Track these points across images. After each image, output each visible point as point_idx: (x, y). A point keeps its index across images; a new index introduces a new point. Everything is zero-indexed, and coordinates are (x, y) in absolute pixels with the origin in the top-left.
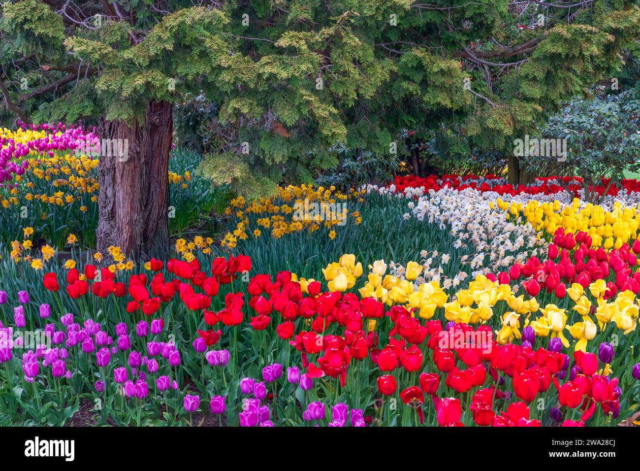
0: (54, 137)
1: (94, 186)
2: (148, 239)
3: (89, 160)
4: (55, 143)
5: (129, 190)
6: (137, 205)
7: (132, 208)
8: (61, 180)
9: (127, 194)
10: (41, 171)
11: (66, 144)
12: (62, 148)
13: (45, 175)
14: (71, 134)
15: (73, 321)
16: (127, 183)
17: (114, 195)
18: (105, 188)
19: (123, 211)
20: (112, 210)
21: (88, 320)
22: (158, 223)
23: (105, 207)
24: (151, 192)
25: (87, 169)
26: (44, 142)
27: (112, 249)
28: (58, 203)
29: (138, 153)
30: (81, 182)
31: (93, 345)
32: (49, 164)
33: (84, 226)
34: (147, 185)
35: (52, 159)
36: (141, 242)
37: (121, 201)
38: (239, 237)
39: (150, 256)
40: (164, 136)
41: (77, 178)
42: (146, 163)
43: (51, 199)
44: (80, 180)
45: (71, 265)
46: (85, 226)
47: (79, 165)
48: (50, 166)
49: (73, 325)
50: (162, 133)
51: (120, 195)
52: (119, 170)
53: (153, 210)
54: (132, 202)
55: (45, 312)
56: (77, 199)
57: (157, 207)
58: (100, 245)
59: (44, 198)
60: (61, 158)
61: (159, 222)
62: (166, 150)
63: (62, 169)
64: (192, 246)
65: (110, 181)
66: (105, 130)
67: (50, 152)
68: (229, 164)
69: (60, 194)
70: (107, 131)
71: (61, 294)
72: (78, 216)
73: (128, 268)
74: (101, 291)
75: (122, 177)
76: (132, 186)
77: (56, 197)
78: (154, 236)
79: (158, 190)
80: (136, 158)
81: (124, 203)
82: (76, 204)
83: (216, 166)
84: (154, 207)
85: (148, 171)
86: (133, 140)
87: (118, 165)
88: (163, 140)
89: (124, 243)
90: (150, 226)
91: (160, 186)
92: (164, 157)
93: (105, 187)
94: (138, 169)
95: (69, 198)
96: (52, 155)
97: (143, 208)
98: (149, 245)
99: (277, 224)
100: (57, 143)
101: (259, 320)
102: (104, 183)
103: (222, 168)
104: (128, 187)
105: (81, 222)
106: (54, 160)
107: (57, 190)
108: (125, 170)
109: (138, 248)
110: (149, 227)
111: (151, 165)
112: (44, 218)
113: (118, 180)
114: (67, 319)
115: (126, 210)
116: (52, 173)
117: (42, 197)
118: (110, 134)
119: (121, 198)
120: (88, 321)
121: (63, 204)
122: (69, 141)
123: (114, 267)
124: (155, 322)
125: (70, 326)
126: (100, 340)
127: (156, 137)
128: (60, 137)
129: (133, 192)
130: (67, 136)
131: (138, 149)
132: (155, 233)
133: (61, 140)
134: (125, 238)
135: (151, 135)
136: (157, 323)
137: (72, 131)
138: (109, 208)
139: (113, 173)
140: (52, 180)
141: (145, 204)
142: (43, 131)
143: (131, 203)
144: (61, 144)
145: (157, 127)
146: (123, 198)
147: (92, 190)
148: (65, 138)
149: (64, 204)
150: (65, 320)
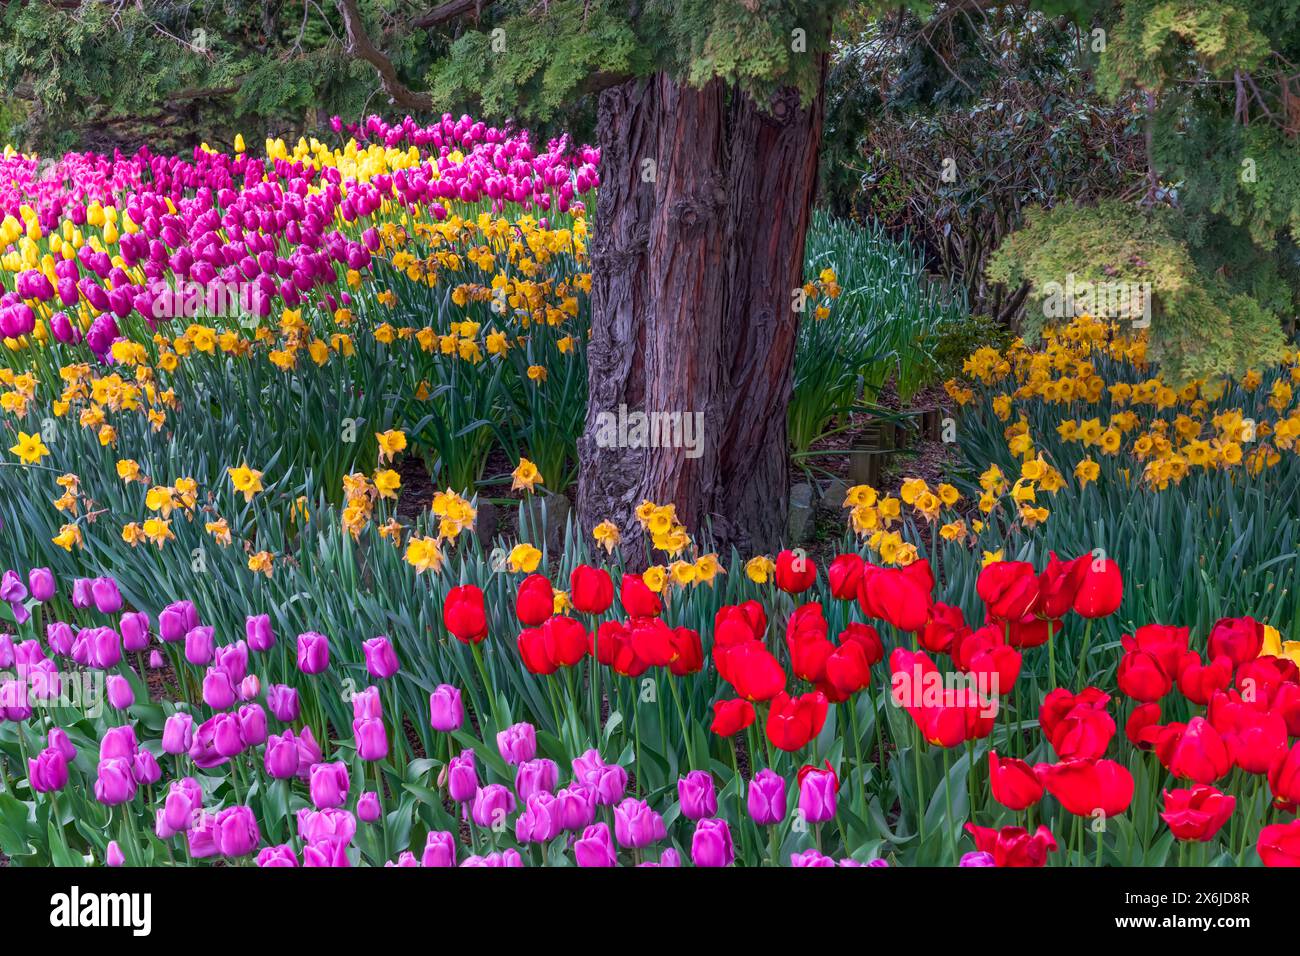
0: (446, 164)
1: (563, 307)
2: (734, 474)
3: (543, 232)
4: (448, 180)
5: (689, 324)
6: (709, 369)
7: (693, 379)
8: (472, 286)
9: (679, 335)
10: (414, 258)
11: (478, 184)
12: (471, 196)
13: (426, 272)
14: (489, 156)
15: (532, 746)
16: (683, 300)
17: (639, 336)
18: (609, 315)
19: (667, 387)
20: (628, 380)
21: (587, 754)
22: (765, 428)
23: (608, 373)
24: (751, 331)
25: (539, 256)
26: (419, 177)
27: (647, 513)
28: (465, 355)
29: (719, 209)
30: (528, 295)
31: (609, 850)
32: (435, 241)
33: (533, 426)
34: (739, 307)
35: (443, 226)
36: (716, 483)
37: (661, 356)
38: (1037, 484)
39: (737, 527)
40: (798, 158)
41: (516, 280)
42: (740, 240)
43: (447, 343)
44: (526, 288)
45: (525, 560)
46: (539, 426)
47: (516, 245)
48: (438, 245)
49: (535, 766)
50: (791, 146)
51: (658, 338)
52: (658, 260)
53: (753, 387)
54: (695, 360)
55: (447, 713)
56: (517, 342)
57: (766, 376)
58: (589, 486)
59: (425, 337)
60: (469, 223)
61: (771, 423)
62: (801, 201)
63: (471, 255)
64: (890, 507)
65: (627, 293)
66: (615, 138)
67: (435, 204)
68: (1128, 246)
69: (469, 327)
70: (622, 139)
71: (490, 650)
72: (519, 393)
73: (702, 577)
74: (626, 657)
75: (666, 282)
76: (696, 312)
77: (460, 338)
78: (752, 467)
79: (772, 325)
80: (714, 223)
81: (669, 362)
82: (514, 360)
83: (1078, 251)
84: (755, 378)
85: (744, 263)
86: (705, 166)
87: (658, 244)
88: (795, 170)
89: (665, 484)
90: (743, 435)
91: (779, 314)
92: (795, 223)
93: (610, 309)
94: (716, 259)
95: (496, 340)
96: (441, 215)
97: (726, 380)
98: (736, 492)
99: (1150, 445)
100: (454, 181)
101: (1196, 804)
102: (607, 300)
103: (1104, 259)
104: (685, 313)
105: (526, 411)
106: (449, 228)
107: (458, 314)
108: (678, 260)
109: (706, 501)
110: (740, 440)
111: (754, 250)
112: (423, 396)
113: (657, 290)
114: (516, 741)
115: (675, 383)
116: (442, 265)
117: (420, 335)
118: (631, 147)
119: (661, 347)
120: (585, 757)
121: (478, 358)
122: (486, 175)
123: (661, 574)
124: (816, 782)
125: (526, 767)
126: (631, 828)
127: (774, 160)
128: (460, 165)
129: (699, 330)
130: (480, 161)
131: (720, 196)
132: (756, 458)
133: (464, 172)
134: (670, 471)
135: (759, 153)
136: (820, 785)
137: (493, 150)
138: (620, 376)
139: (634, 268)
140: (444, 286)
141: (731, 365)
142: (413, 149)
143: (691, 362)
144: (465, 184)
145: (779, 127)
146: (669, 346)
147: (559, 317)
148: (477, 167)
149: (480, 359)
150: (509, 744)
